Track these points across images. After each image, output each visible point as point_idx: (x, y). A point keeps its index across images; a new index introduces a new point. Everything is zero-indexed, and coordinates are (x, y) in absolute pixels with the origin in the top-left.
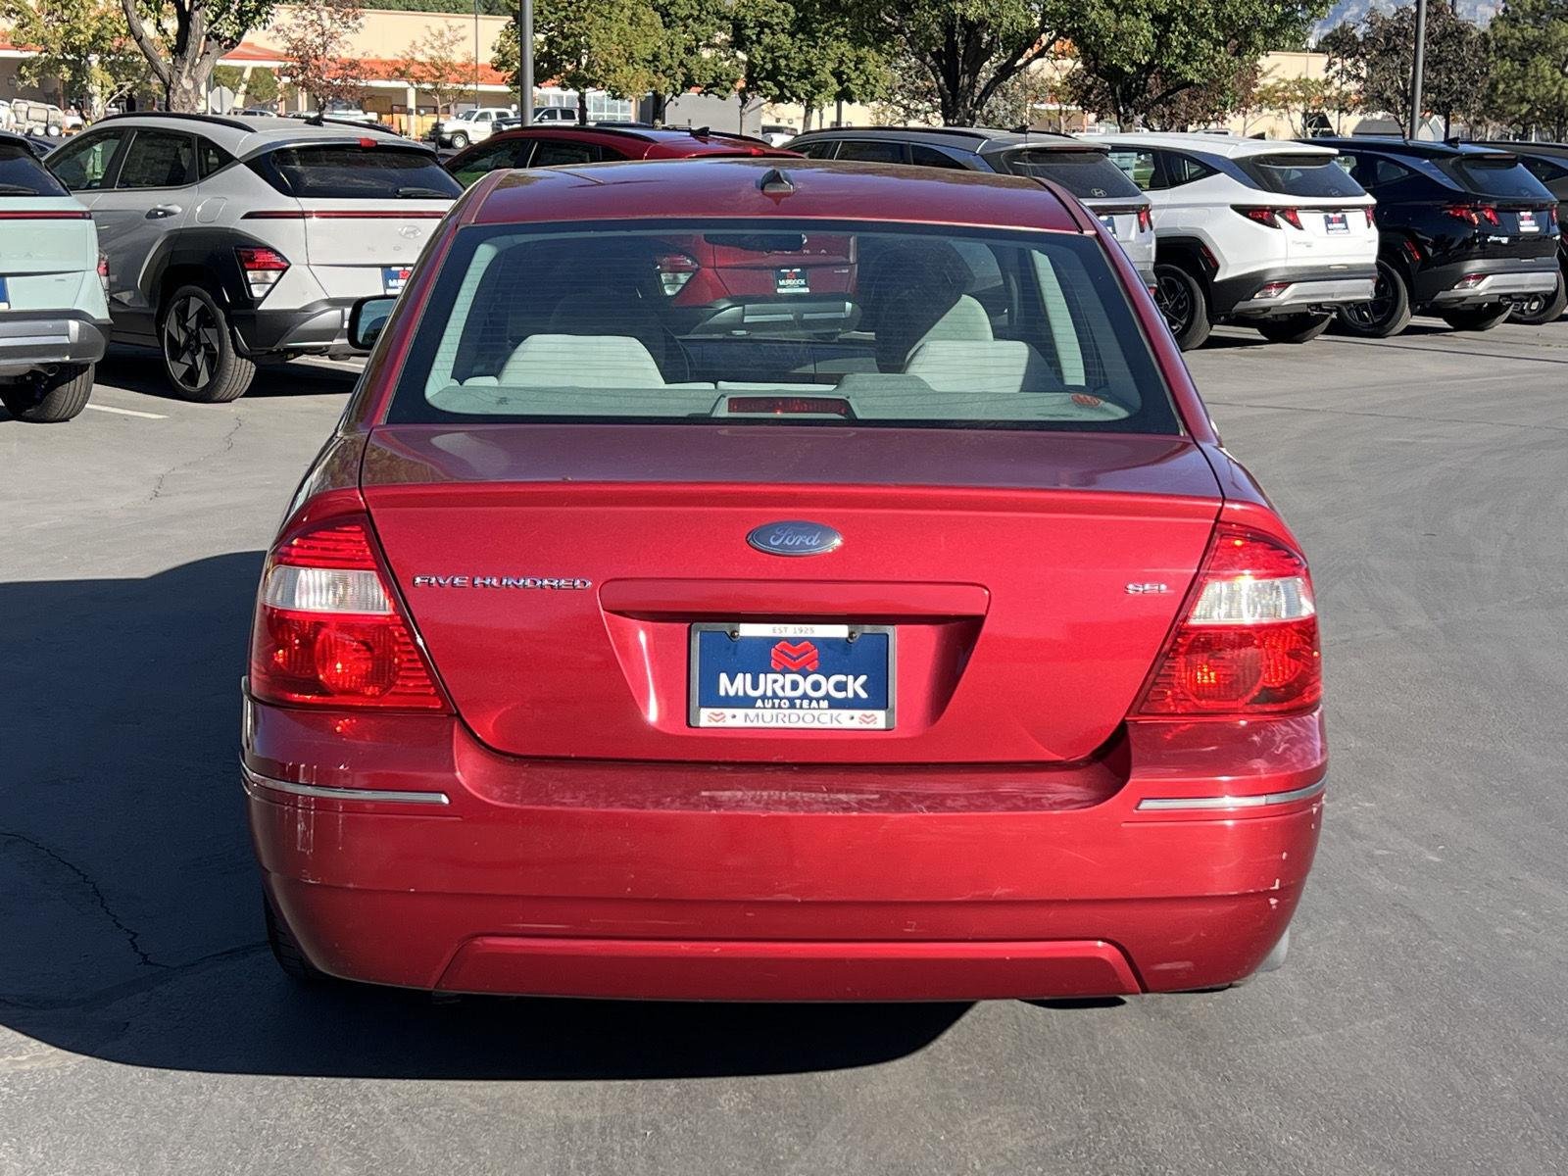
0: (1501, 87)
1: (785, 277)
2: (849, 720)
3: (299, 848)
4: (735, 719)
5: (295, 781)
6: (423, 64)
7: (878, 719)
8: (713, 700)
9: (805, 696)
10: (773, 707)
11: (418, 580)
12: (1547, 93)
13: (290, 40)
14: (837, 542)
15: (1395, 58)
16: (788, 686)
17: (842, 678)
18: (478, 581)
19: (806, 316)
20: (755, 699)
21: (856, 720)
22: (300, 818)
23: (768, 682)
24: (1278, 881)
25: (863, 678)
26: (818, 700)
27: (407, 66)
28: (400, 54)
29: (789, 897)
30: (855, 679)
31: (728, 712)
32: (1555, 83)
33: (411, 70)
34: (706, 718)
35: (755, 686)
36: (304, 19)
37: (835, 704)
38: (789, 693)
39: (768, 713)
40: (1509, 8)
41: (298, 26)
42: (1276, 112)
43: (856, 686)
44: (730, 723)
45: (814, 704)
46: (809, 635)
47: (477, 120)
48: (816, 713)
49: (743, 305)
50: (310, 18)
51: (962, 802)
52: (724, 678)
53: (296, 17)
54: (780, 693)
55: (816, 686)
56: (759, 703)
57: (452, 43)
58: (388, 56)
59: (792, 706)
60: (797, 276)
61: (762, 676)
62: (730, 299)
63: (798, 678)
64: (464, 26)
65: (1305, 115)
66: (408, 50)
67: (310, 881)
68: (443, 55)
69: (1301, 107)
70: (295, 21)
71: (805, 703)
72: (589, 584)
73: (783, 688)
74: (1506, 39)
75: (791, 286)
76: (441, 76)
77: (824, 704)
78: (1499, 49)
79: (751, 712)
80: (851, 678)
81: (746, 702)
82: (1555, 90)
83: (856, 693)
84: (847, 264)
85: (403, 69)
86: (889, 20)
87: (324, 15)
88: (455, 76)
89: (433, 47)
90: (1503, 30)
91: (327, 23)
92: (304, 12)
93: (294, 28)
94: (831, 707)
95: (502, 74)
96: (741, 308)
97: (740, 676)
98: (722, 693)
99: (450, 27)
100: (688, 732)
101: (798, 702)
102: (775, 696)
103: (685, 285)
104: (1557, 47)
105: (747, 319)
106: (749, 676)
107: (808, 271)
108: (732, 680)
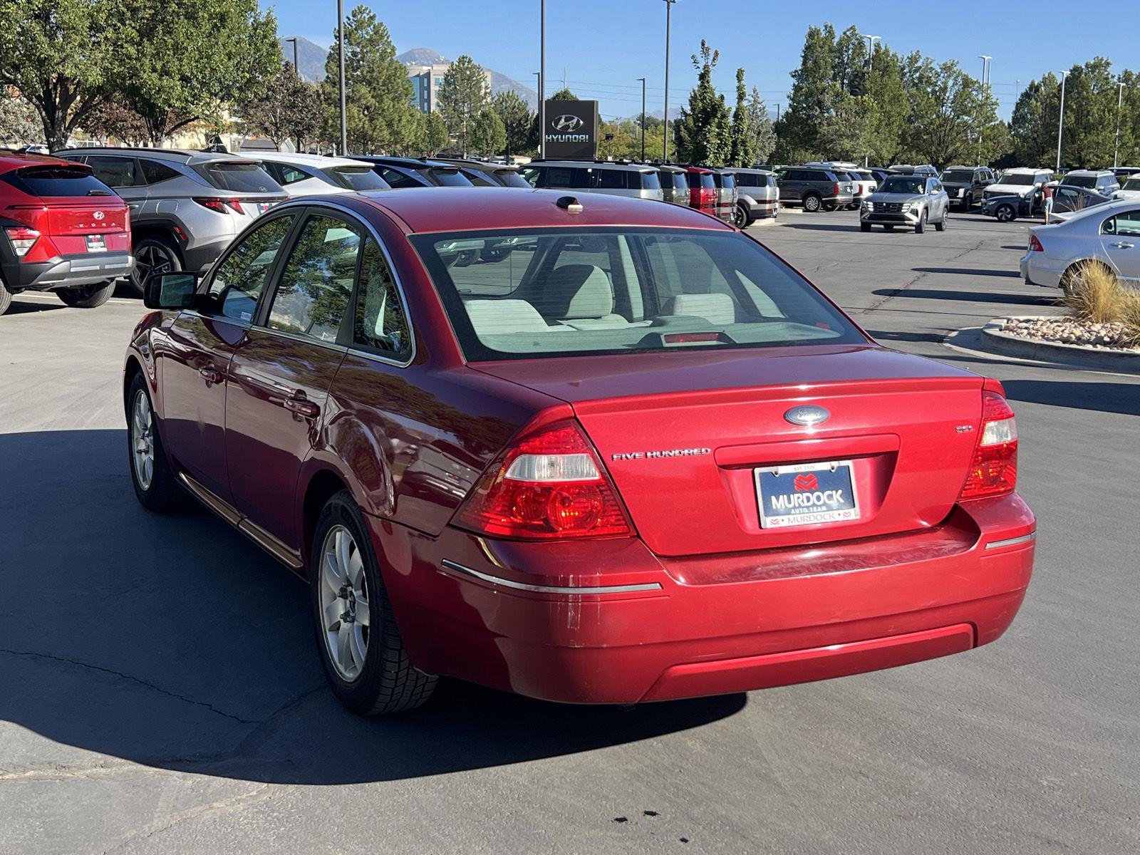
0: (330, 122)
1: (91, 241)
3: (569, 627)
4: (783, 522)
5: (567, 586)
7: (851, 514)
8: (770, 511)
9: (814, 505)
10: (800, 513)
11: (615, 457)
12: (356, 125)
15: (268, 103)
16: (805, 500)
17: (830, 492)
18: (649, 454)
19: (107, 267)
20: (791, 509)
22: (570, 608)
23: (796, 499)
25: (840, 492)
26: (820, 506)
30: (837, 492)
31: (779, 518)
32: (360, 120)
34: (769, 522)
35: (790, 503)
38: (806, 504)
39: (799, 517)
40: (330, 76)
42: (189, 134)
43: (838, 496)
44: (782, 524)
45: (821, 509)
46: (811, 469)
49: (69, 261)
52: (773, 498)
54: (802, 504)
55: (818, 499)
56: (793, 511)
59: (809, 511)
60: (99, 240)
61: (792, 495)
62: (61, 257)
63: (809, 494)
65: (206, 135)
67: (576, 646)
69: (204, 131)
71: (815, 509)
72: (709, 450)
73: (803, 501)
74: (330, 93)
75: (96, 247)
77: (824, 508)
78: (326, 100)
79: (791, 517)
80: (834, 492)
81: (788, 512)
82: (361, 125)
83: (839, 501)
84: (124, 232)
86: (8, 75)
90: (328, 88)
94: (829, 510)
96: (68, 263)
97: (781, 496)
98: (774, 507)
100: (761, 532)
101: (811, 508)
102: (800, 506)
103: (31, 248)
104: (359, 99)
105: (72, 270)
106: (785, 496)
107: (105, 236)
108: (778, 499)
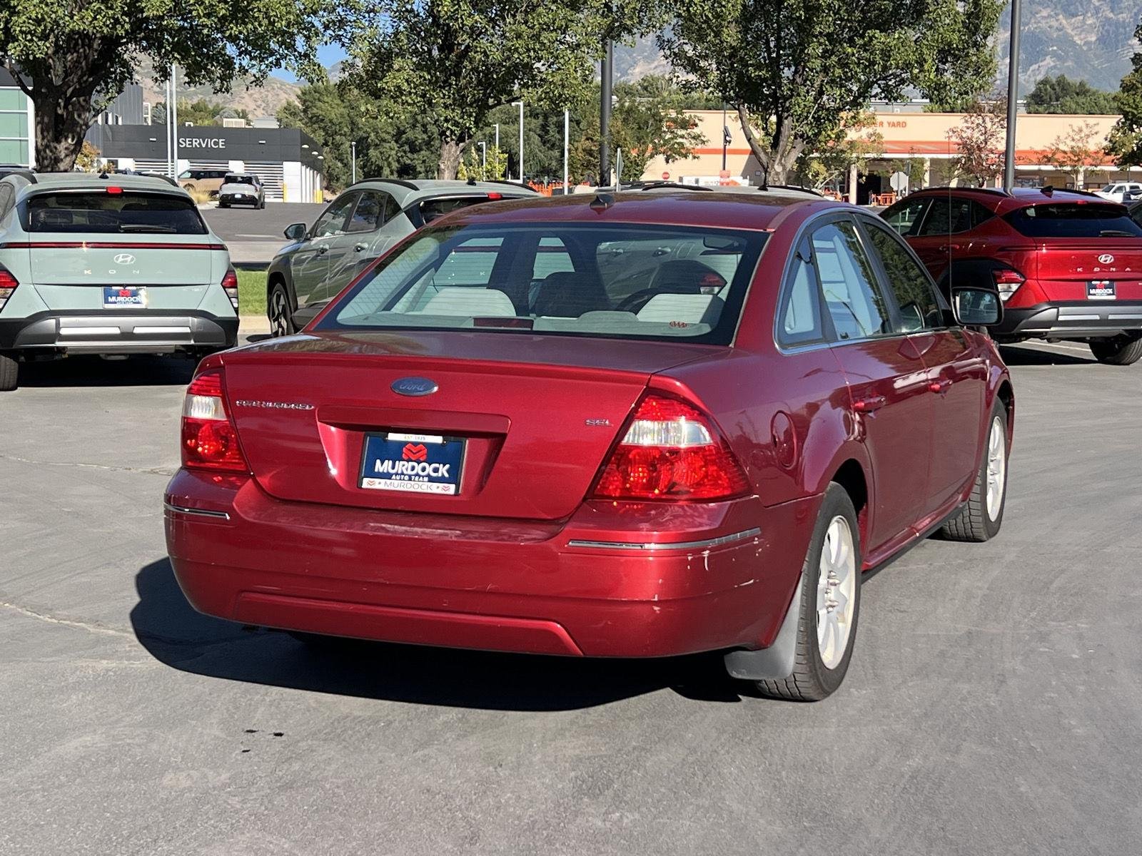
1: (1095, 287)
2: (437, 488)
4: (379, 484)
6: (1065, 152)
7: (451, 489)
8: (371, 474)
10: (400, 479)
11: (237, 402)
13: (962, 138)
14: (436, 389)
16: (410, 469)
17: (437, 465)
18: (263, 404)
19: (1111, 317)
20: (392, 475)
21: (440, 489)
22: (171, 523)
23: (401, 466)
24: (656, 596)
25: (448, 466)
26: (423, 477)
27: (1054, 154)
28: (1050, 145)
29: (382, 580)
30: (444, 467)
31: (377, 480)
33: (1056, 157)
34: (367, 483)
35: (393, 468)
36: (972, 123)
37: (432, 480)
38: (410, 472)
39: (396, 482)
41: (968, 128)
43: (444, 470)
44: (377, 486)
45: (421, 479)
46: (423, 441)
47: (1115, 192)
48: (420, 483)
49: (1058, 308)
50: (977, 122)
51: (477, 535)
52: (378, 462)
53: (966, 121)
54: (405, 472)
55: (424, 469)
56: (394, 477)
57: (1088, 136)
58: (1038, 148)
59: (410, 480)
60: (1106, 287)
61: (397, 462)
62: (1048, 303)
63: (415, 464)
64: (1098, 124)
66: (1054, 142)
68: (1080, 145)
70: (966, 125)
71: (417, 478)
72: (312, 407)
73: (407, 469)
75: (1100, 294)
76: (1079, 160)
77: (426, 479)
79: (388, 481)
80: (442, 465)
81: (387, 476)
83: (443, 475)
85: (1050, 156)
87: (987, 119)
88: (1089, 160)
89: (1073, 140)
91: (989, 125)
92: (973, 118)
93: (965, 129)
94: (429, 481)
95: (1112, 157)
96: (1055, 310)
97: (387, 461)
98: (376, 470)
99: (1087, 125)
100: (356, 490)
101: (413, 477)
102: (402, 474)
103: (1015, 292)
105: (1061, 318)
106: (391, 462)
107: (1115, 283)
108: (382, 463)
